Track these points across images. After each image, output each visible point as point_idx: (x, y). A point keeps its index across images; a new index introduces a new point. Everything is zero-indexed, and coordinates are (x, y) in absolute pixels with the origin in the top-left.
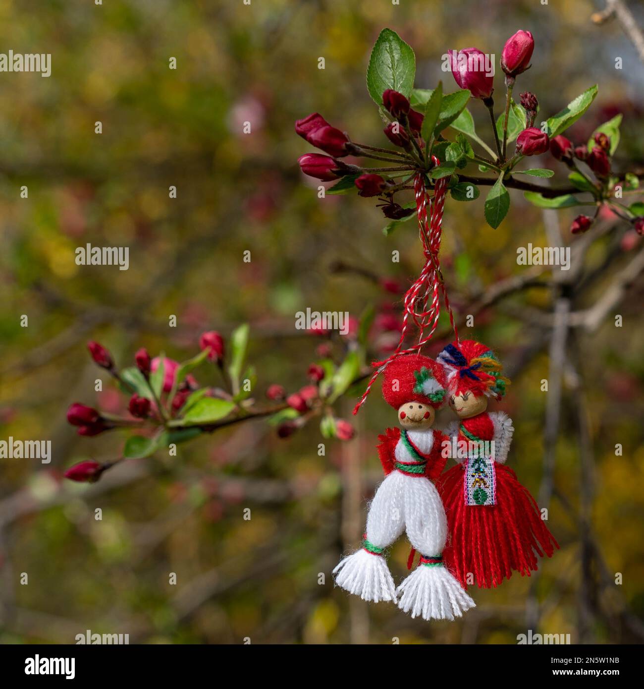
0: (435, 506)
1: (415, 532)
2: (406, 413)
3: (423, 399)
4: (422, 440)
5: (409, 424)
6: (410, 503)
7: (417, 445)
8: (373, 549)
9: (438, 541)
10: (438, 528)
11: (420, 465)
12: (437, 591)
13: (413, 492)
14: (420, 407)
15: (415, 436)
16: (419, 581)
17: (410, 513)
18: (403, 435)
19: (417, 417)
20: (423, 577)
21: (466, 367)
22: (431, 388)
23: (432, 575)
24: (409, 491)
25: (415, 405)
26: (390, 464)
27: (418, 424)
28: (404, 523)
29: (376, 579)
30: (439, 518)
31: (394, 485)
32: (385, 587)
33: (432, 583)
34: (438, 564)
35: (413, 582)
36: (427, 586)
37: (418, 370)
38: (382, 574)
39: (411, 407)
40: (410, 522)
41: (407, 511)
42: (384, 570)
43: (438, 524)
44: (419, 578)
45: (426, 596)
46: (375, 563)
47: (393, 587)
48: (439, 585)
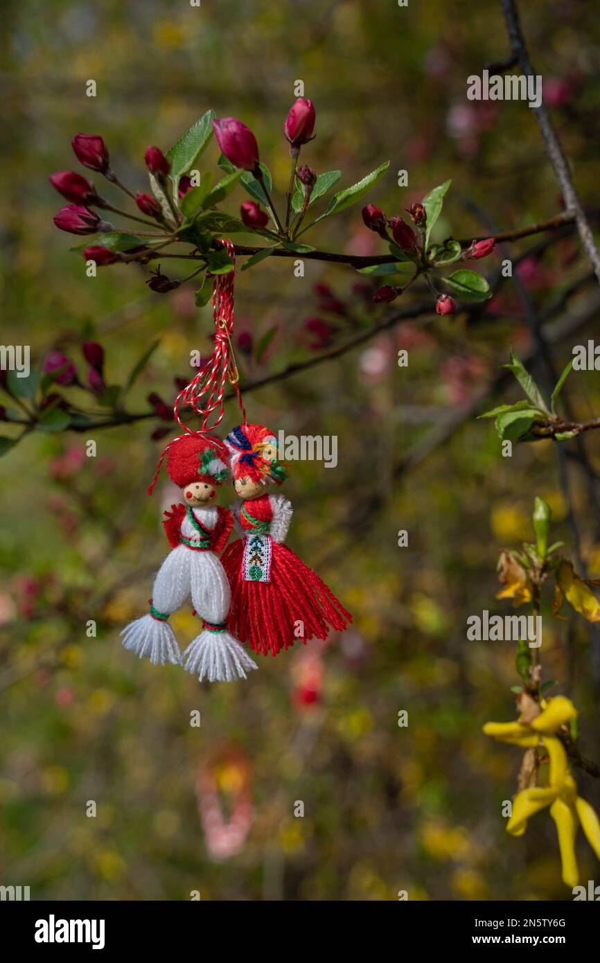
0: (219, 578)
1: (201, 602)
2: (192, 492)
3: (209, 479)
4: (208, 518)
5: (196, 503)
6: (197, 576)
7: (203, 522)
8: (159, 616)
9: (223, 611)
10: (222, 599)
11: (205, 540)
12: (221, 655)
13: (199, 565)
14: (206, 487)
15: (202, 514)
16: (204, 647)
17: (196, 584)
18: (189, 512)
19: (204, 497)
20: (208, 642)
21: (249, 452)
22: (215, 469)
23: (218, 641)
24: (195, 565)
25: (201, 485)
26: (176, 538)
27: (204, 503)
28: (190, 594)
29: (162, 644)
30: (224, 590)
31: (180, 559)
32: (171, 651)
33: (216, 649)
34: (222, 631)
35: (199, 647)
36: (212, 651)
37: (202, 450)
38: (168, 639)
39: (197, 487)
40: (196, 593)
41: (193, 582)
42: (170, 635)
43: (223, 596)
44: (204, 643)
45: (212, 661)
46: (161, 629)
47: (178, 652)
48: (223, 650)
